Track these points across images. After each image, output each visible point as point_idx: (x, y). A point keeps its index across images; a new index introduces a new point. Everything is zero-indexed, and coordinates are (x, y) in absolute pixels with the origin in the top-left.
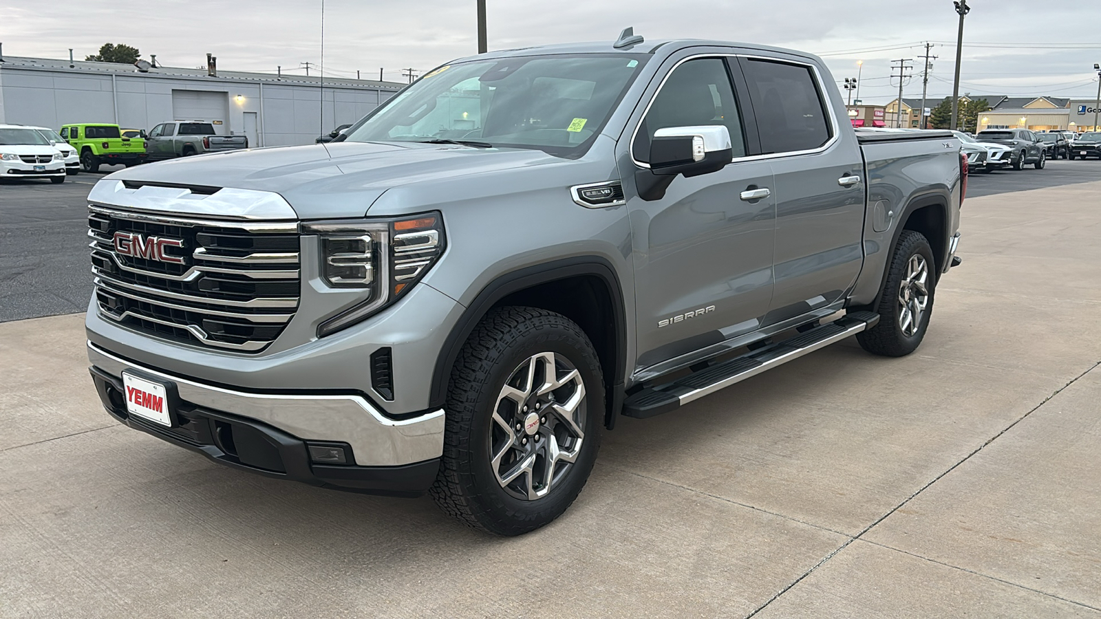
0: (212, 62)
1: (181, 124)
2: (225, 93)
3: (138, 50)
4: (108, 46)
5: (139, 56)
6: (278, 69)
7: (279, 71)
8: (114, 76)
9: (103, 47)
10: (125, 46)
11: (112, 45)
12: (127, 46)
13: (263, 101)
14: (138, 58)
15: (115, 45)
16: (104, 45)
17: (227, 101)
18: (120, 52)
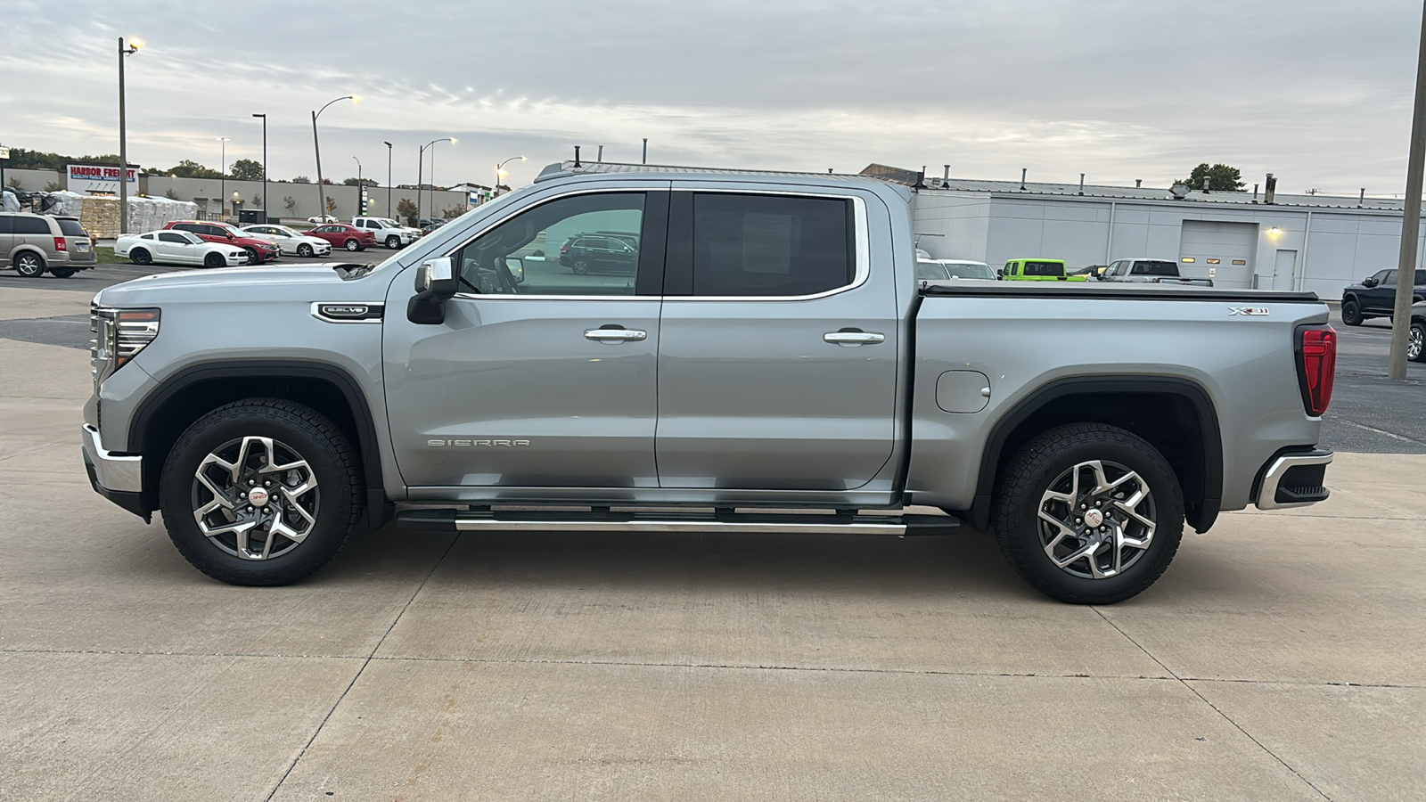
0: (1271, 184)
1: (1136, 262)
2: (1256, 225)
3: (1238, 171)
4: (1203, 167)
5: (1238, 178)
6: (1360, 192)
7: (1362, 194)
8: (1114, 204)
9: (1196, 169)
10: (1224, 166)
11: (1207, 165)
12: (1226, 166)
13: (1309, 235)
14: (1237, 181)
15: (1211, 166)
16: (1197, 166)
17: (1256, 235)
18: (1215, 174)
